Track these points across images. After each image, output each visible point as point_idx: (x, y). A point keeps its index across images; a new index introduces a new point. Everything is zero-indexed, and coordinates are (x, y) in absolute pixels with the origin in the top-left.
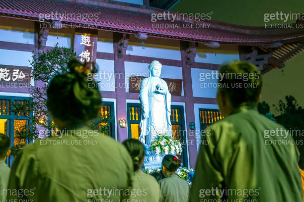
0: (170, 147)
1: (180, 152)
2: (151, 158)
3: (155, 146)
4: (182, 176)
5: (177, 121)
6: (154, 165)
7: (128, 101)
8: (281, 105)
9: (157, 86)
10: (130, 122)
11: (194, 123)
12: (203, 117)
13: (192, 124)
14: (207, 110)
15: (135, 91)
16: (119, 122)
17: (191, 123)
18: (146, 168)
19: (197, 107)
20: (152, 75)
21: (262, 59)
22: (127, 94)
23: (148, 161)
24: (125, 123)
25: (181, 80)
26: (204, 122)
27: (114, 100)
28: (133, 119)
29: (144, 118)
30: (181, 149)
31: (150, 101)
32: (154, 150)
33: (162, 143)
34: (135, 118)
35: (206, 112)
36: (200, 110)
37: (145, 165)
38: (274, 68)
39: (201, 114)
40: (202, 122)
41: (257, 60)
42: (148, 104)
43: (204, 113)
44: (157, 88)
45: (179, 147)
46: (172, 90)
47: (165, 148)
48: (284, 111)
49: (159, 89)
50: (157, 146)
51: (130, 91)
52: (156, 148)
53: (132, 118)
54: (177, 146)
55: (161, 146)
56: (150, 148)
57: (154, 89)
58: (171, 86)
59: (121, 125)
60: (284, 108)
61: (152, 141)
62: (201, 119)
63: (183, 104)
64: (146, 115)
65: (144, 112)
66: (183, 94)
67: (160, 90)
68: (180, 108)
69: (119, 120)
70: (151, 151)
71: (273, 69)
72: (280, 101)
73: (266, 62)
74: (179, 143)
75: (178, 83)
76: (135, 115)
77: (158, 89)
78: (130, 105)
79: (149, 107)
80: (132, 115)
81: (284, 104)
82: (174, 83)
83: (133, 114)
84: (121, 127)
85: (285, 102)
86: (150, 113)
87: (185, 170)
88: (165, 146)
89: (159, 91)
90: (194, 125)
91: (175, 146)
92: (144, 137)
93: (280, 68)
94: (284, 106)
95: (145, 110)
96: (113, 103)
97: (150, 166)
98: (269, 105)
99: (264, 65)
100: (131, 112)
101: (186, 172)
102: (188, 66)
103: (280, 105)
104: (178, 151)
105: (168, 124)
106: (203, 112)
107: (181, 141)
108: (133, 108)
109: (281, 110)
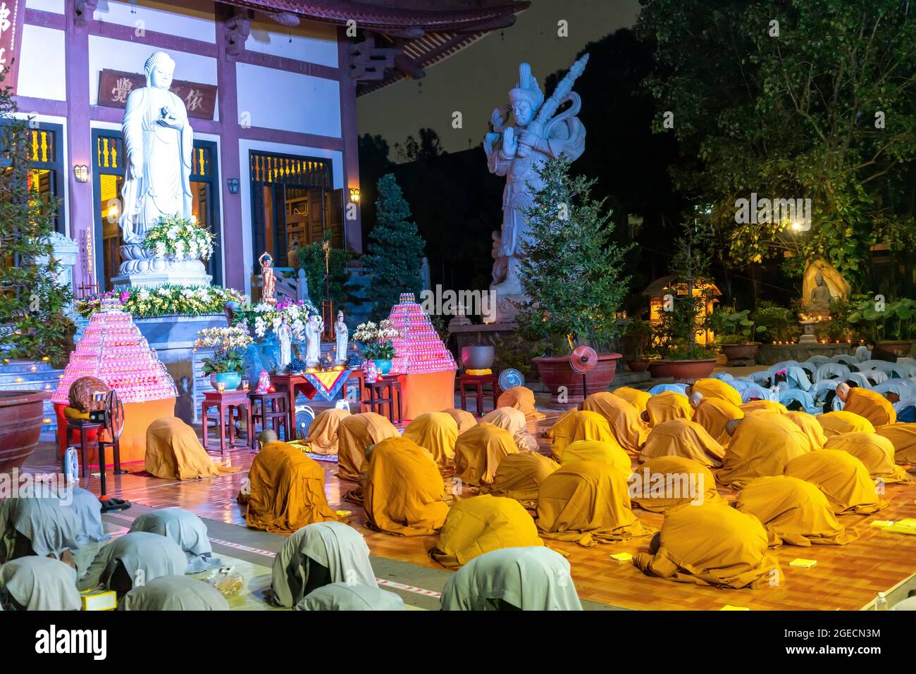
0: (187, 243)
1: (207, 254)
2: (144, 265)
3: (155, 240)
4: (211, 304)
5: (202, 173)
6: (153, 279)
7: (95, 124)
8: (411, 146)
9: (162, 110)
10: (99, 170)
11: (239, 180)
12: (257, 168)
13: (234, 181)
14: (266, 154)
15: (112, 101)
16: (72, 171)
17: (232, 180)
18: (134, 284)
19: (245, 146)
20: (153, 84)
21: (383, 58)
22: (92, 108)
23: (138, 269)
24: (88, 172)
25: (213, 88)
26: (258, 179)
27: (62, 121)
28: (106, 165)
29: (131, 178)
30: (210, 247)
31: (146, 141)
32: (151, 247)
33: (171, 234)
34: (110, 161)
35: (263, 158)
36: (253, 153)
37: (131, 277)
38: (405, 76)
39: (252, 163)
40: (255, 177)
41: (373, 58)
42: (141, 148)
43: (260, 160)
44: (164, 115)
45: (206, 243)
46: (194, 108)
47: (177, 244)
48: (415, 157)
49: (167, 116)
50: (159, 239)
51: (100, 103)
52: (158, 244)
53: (102, 162)
54: (202, 242)
55: (168, 240)
56: (144, 243)
57: (156, 115)
58: (192, 99)
59: (78, 176)
60: (415, 152)
61: (149, 227)
62: (253, 174)
63: (216, 138)
64: (137, 171)
65: (131, 164)
66: (216, 118)
67: (170, 118)
68: (209, 147)
69: (74, 164)
70: (145, 249)
71: (403, 79)
72: (410, 138)
73: (390, 64)
74: (207, 234)
75: (207, 92)
76: (110, 157)
77: (164, 117)
78: (99, 134)
79: (145, 154)
80: (102, 156)
81: (416, 144)
82: (198, 91)
83: (106, 153)
84: (78, 181)
85: (419, 141)
86: (146, 168)
87: (217, 291)
88: (177, 240)
89: (167, 120)
90: (238, 185)
91: (199, 241)
92: (130, 218)
93: (415, 77)
94: (417, 147)
95: (133, 160)
96: (61, 126)
97: (143, 280)
98: (388, 143)
99: (387, 69)
100: (102, 150)
101: (219, 296)
102: (229, 57)
103: (409, 146)
104: (205, 252)
105: (185, 192)
106: (257, 157)
107: (212, 231)
108: (106, 141)
109: (410, 155)
